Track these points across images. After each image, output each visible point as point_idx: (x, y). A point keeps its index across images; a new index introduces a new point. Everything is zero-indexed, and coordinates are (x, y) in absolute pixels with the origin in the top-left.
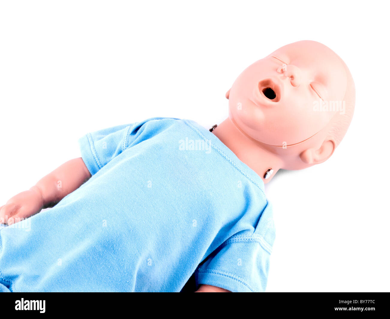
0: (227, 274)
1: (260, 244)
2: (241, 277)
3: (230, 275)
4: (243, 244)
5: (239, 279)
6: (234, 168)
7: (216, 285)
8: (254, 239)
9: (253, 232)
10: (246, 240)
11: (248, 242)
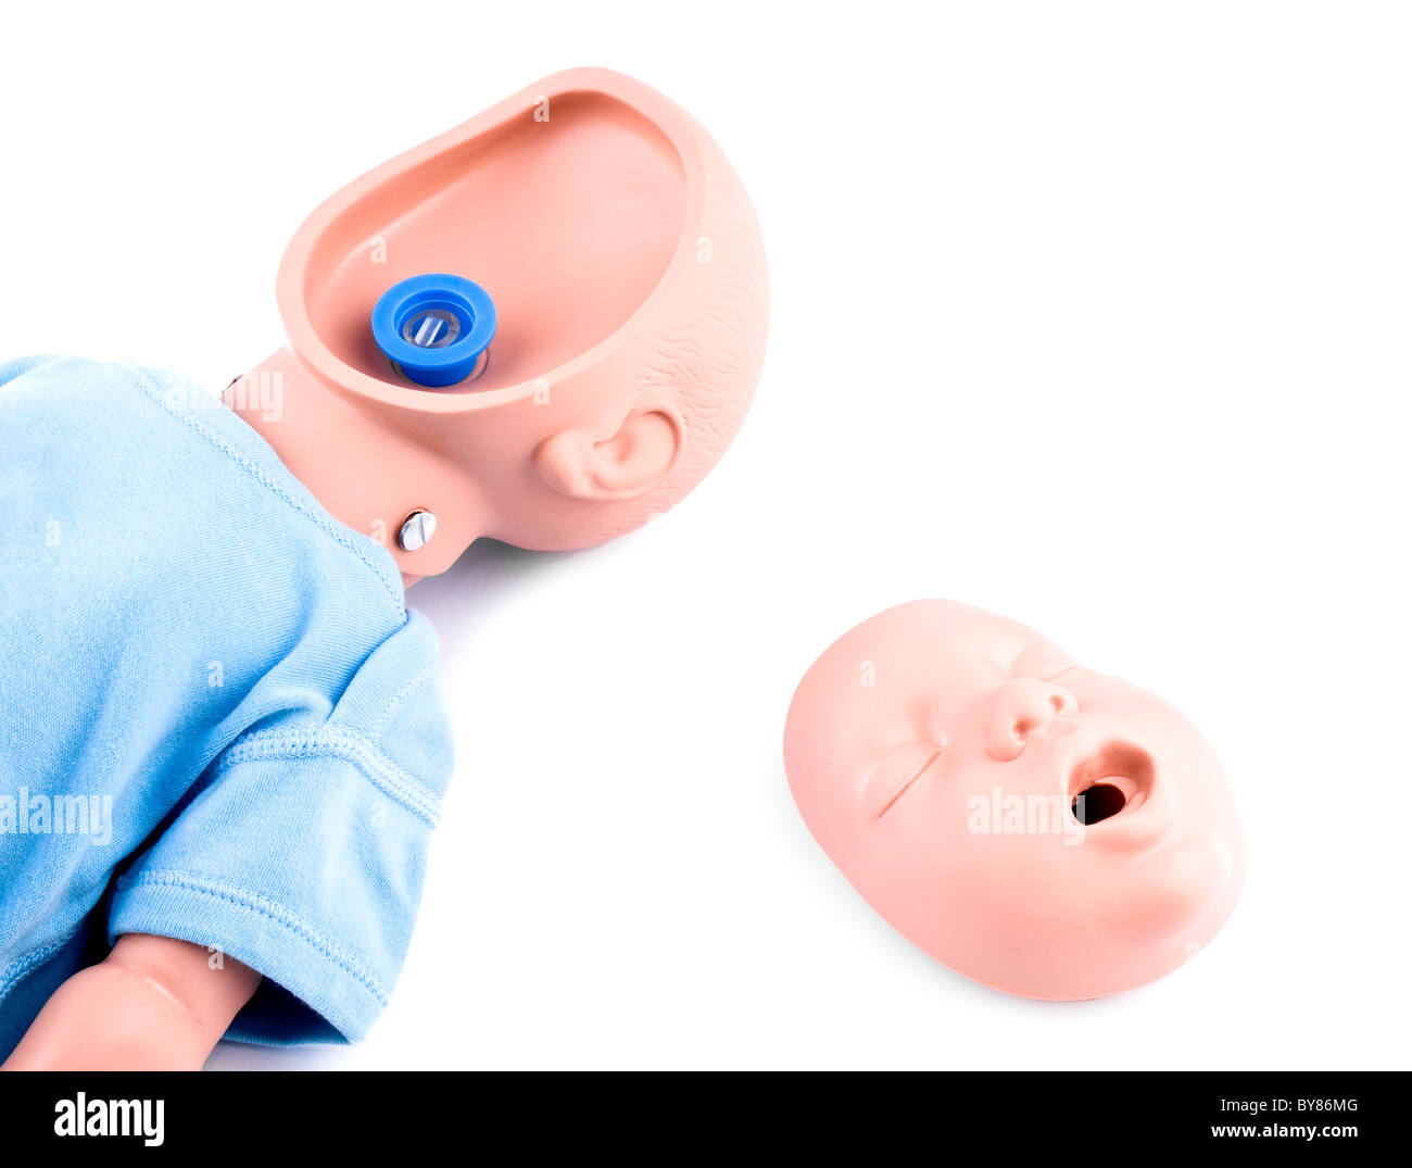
0: (211, 885)
1: (358, 766)
2: (271, 897)
3: (222, 888)
4: (281, 766)
5: (263, 903)
6: (258, 486)
7: (166, 931)
8: (326, 745)
9: (323, 717)
10: (294, 750)
11: (304, 755)
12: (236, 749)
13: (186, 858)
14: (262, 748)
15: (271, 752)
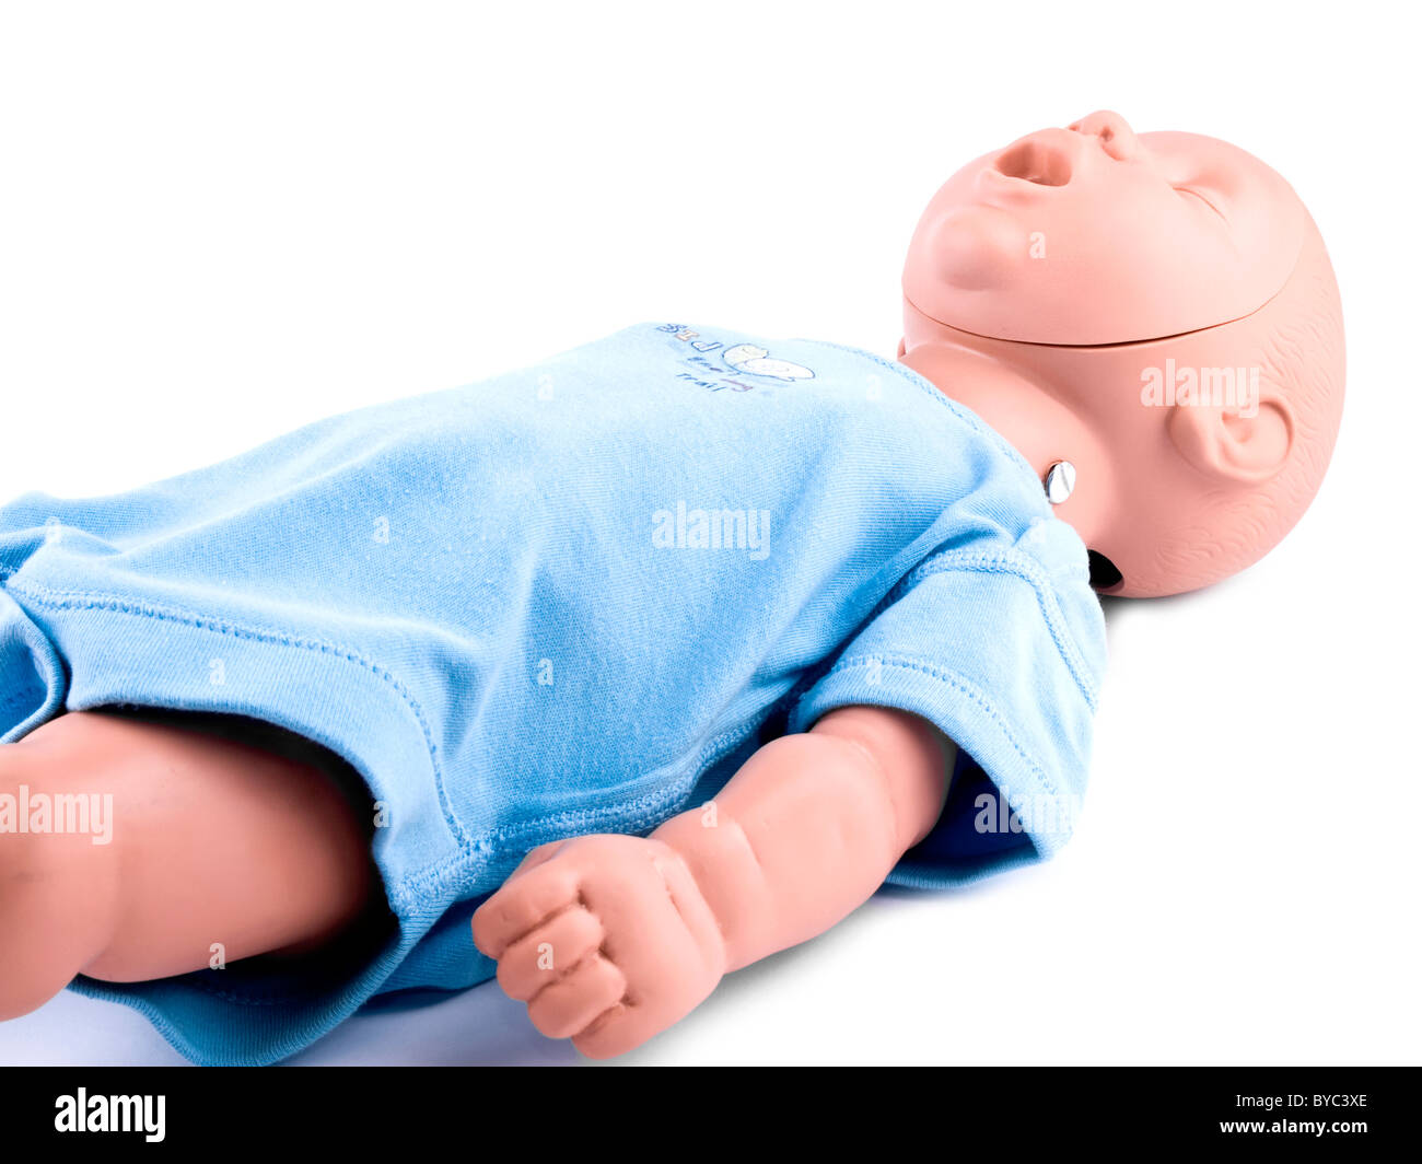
0: (912, 661)
4: (972, 576)
8: (1015, 564)
9: (1009, 543)
10: (984, 562)
11: (992, 570)
12: (927, 565)
13: (885, 643)
14: (953, 561)
15: (962, 563)
